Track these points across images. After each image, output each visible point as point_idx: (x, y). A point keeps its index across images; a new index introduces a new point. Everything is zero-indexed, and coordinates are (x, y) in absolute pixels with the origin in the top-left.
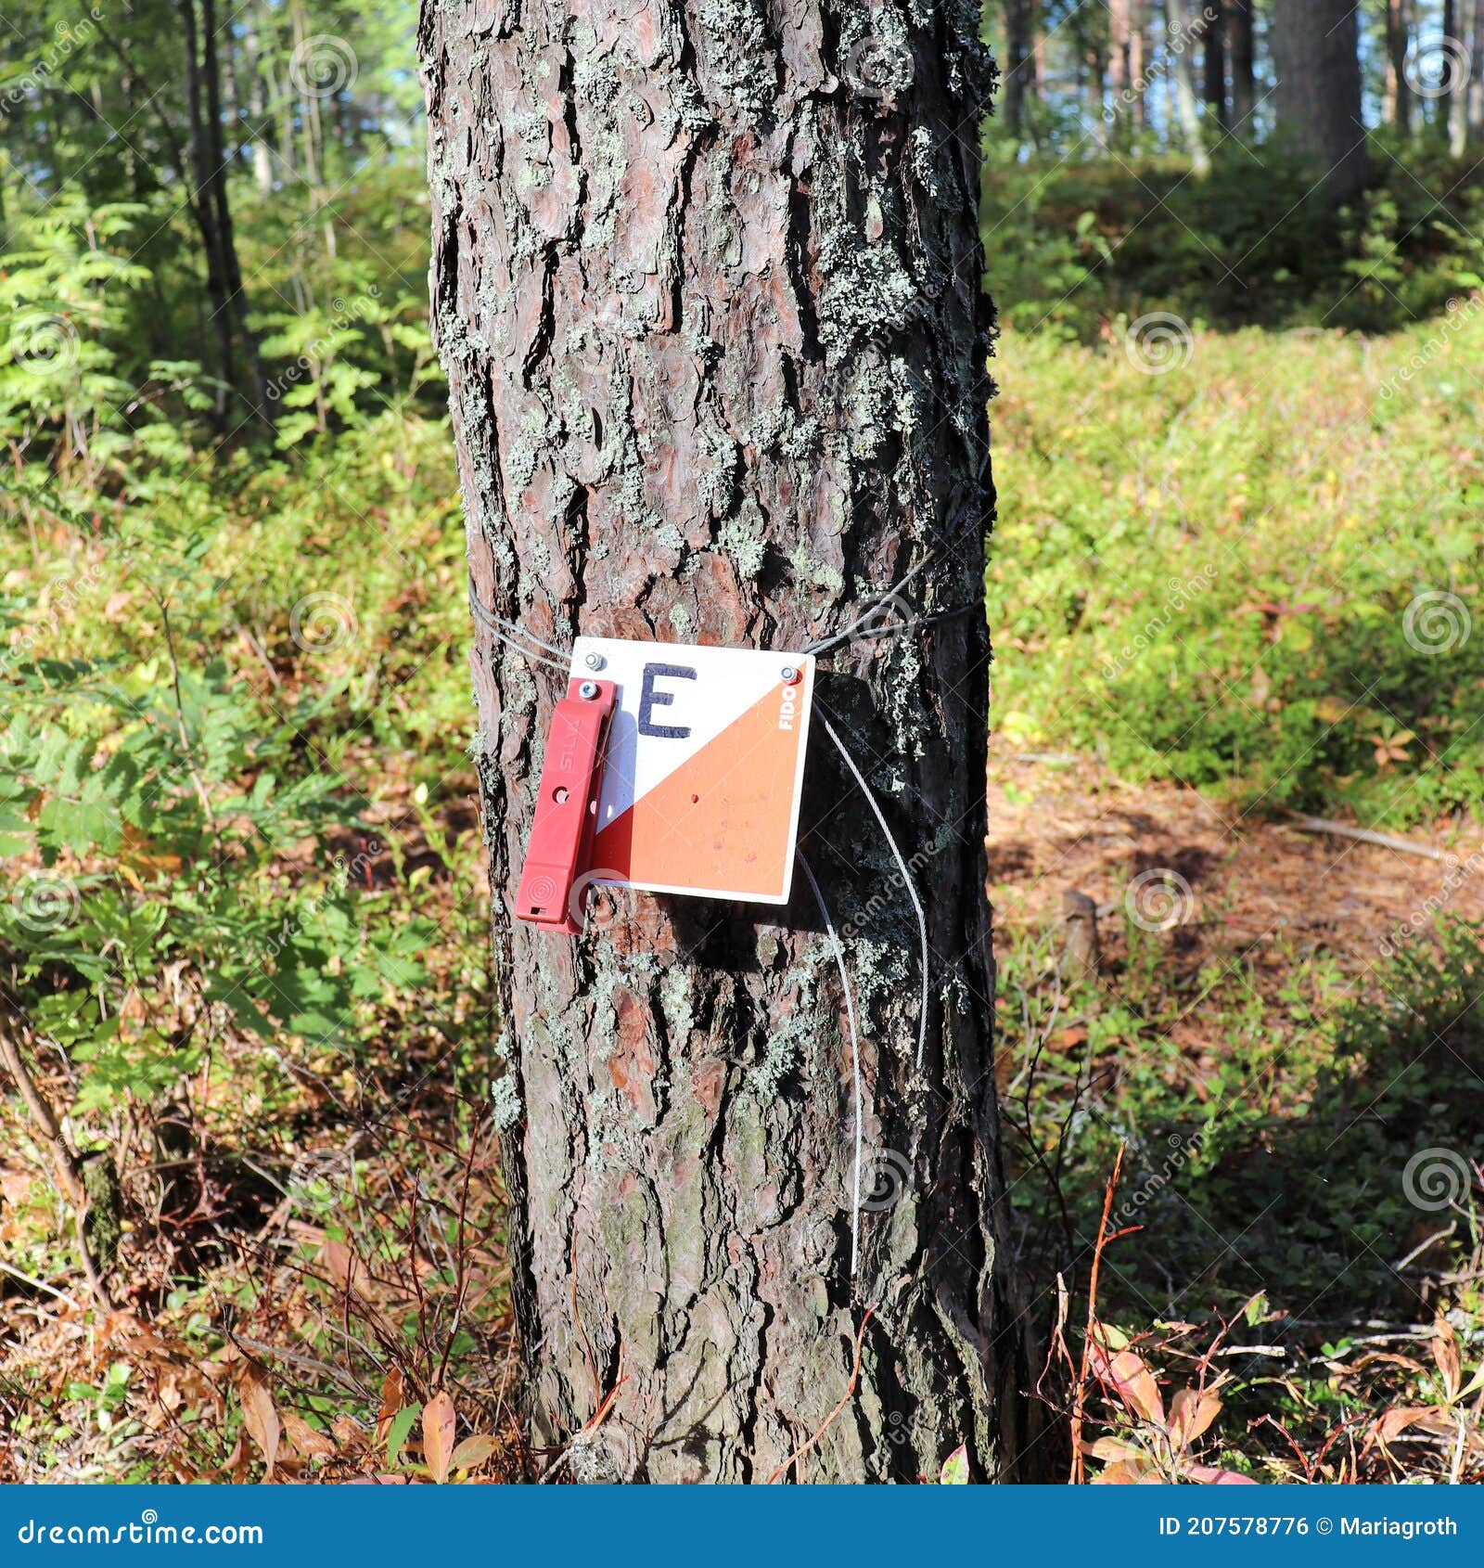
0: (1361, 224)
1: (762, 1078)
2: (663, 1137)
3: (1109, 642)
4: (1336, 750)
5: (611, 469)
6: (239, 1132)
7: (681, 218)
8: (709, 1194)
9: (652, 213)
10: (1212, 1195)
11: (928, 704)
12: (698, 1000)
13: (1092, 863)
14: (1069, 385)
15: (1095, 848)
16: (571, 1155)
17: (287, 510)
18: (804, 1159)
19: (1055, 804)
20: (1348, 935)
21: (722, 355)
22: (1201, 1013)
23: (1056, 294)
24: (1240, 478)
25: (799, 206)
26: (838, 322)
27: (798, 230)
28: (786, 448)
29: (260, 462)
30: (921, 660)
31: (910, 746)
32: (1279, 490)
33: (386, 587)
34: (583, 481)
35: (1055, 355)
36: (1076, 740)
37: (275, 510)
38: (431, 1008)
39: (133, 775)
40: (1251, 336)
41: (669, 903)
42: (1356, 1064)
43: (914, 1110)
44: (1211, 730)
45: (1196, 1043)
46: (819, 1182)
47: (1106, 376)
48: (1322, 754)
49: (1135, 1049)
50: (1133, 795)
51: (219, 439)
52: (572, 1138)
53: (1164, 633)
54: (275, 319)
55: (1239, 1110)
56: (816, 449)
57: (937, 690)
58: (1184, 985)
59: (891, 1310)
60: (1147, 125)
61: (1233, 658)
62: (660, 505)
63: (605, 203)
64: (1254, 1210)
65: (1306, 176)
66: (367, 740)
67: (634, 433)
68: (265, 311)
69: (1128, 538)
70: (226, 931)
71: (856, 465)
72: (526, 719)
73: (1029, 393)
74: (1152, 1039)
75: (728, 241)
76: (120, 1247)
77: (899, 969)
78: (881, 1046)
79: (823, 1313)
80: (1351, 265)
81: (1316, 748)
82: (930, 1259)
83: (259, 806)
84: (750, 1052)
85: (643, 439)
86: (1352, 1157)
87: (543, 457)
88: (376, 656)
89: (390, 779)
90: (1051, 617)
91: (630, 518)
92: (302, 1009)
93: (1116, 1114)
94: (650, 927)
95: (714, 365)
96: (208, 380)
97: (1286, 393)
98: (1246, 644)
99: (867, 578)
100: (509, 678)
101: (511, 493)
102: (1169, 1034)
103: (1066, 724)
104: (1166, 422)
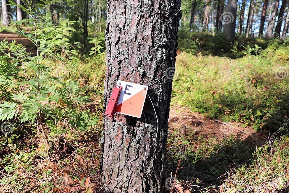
0: (233, 45)
1: (135, 141)
2: (121, 147)
3: (193, 94)
4: (220, 111)
5: (125, 59)
6: (71, 141)
7: (138, 27)
8: (126, 155)
9: (134, 26)
10: (195, 166)
11: (163, 95)
12: (128, 130)
13: (186, 122)
14: (192, 60)
15: (187, 120)
16: (109, 148)
17: (89, 63)
18: (139, 152)
19: (183, 113)
20: (218, 135)
21: (141, 46)
22: (198, 143)
23: (192, 48)
24: (213, 75)
25: (153, 27)
26: (157, 43)
27: (153, 30)
28: (148, 59)
29: (87, 57)
30: (162, 89)
31: (160, 100)
32: (217, 77)
33: (100, 74)
34: (121, 60)
35: (191, 56)
36: (187, 106)
37: (88, 63)
38: (98, 129)
39: (62, 93)
40: (217, 57)
41: (126, 116)
42: (217, 152)
43: (155, 148)
44: (204, 106)
45: (196, 146)
46: (141, 156)
47: (197, 60)
48: (218, 111)
49: (188, 146)
50: (193, 114)
51: (82, 53)
52: (110, 146)
53: (200, 93)
54: (91, 38)
55: (201, 155)
56: (152, 59)
57: (164, 93)
58: (196, 139)
59: (148, 174)
60: (208, 29)
61: (208, 98)
62: (131, 64)
63: (128, 24)
64: (200, 168)
65: (227, 38)
66: (95, 94)
67: (128, 54)
68: (90, 37)
69: (197, 81)
70: (72, 115)
71: (157, 62)
72: (110, 90)
73: (187, 60)
74: (191, 145)
75: (144, 31)
76: (53, 154)
77: (155, 129)
78: (151, 139)
79: (139, 173)
80: (231, 50)
81: (217, 111)
82: (154, 168)
83: (78, 99)
84: (134, 137)
85: (129, 55)
86: (214, 163)
87: (116, 56)
88: (98, 83)
89: (97, 99)
90: (186, 89)
91: (126, 65)
92: (80, 126)
93: (184, 154)
94: (123, 119)
95: (140, 47)
96: (81, 45)
97: (220, 65)
98: (210, 96)
99: (157, 77)
100: (109, 84)
101: (112, 60)
102: (193, 145)
103: (186, 103)
104: (204, 67)
